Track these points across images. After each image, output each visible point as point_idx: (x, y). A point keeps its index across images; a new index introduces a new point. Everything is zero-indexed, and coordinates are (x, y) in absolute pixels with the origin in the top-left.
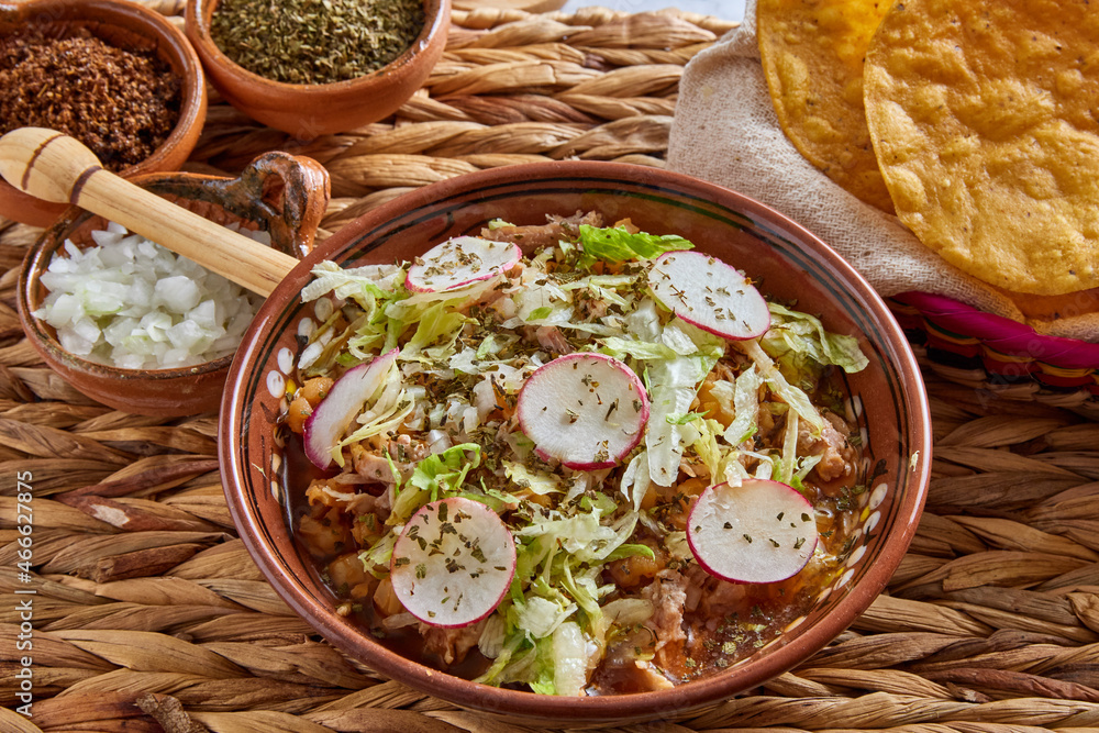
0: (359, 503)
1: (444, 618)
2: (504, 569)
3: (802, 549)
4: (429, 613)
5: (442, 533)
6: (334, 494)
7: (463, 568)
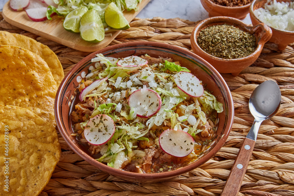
0: (86, 111)
1: (93, 142)
2: (110, 134)
3: (188, 151)
4: (90, 140)
5: (100, 122)
6: (81, 107)
7: (102, 132)
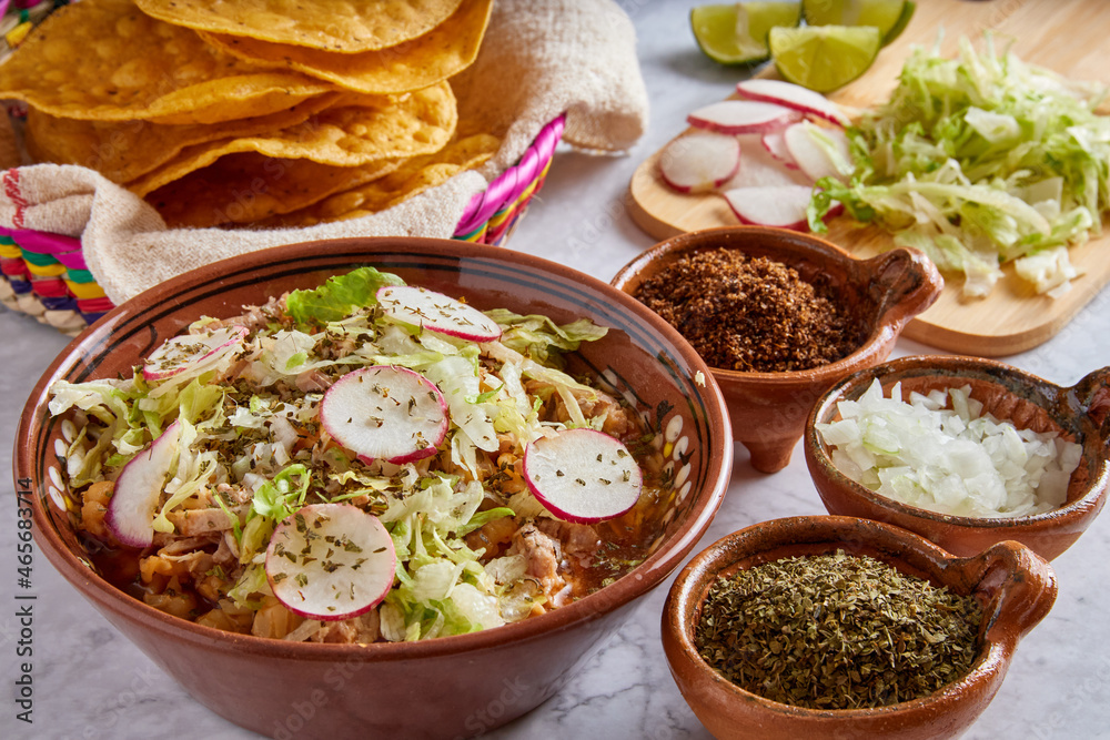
0: (198, 562)
1: (345, 608)
2: (384, 549)
4: (329, 608)
5: (308, 541)
6: (174, 558)
7: (341, 564)
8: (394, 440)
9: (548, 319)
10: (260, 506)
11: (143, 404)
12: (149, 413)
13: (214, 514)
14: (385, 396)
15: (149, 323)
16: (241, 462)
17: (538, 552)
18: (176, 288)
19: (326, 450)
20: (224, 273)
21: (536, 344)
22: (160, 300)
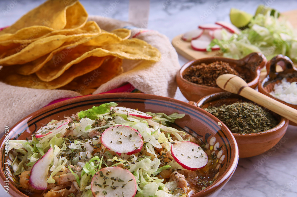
0: (65, 192)
2: (132, 180)
5: (105, 180)
6: (57, 191)
7: (118, 187)
8: (127, 147)
9: (164, 114)
10: (86, 170)
11: (38, 146)
12: (40, 148)
13: (69, 175)
14: (121, 134)
15: (34, 123)
16: (75, 159)
17: (181, 179)
18: (42, 112)
19: (104, 152)
20: (57, 107)
21: (162, 121)
22: (37, 116)
